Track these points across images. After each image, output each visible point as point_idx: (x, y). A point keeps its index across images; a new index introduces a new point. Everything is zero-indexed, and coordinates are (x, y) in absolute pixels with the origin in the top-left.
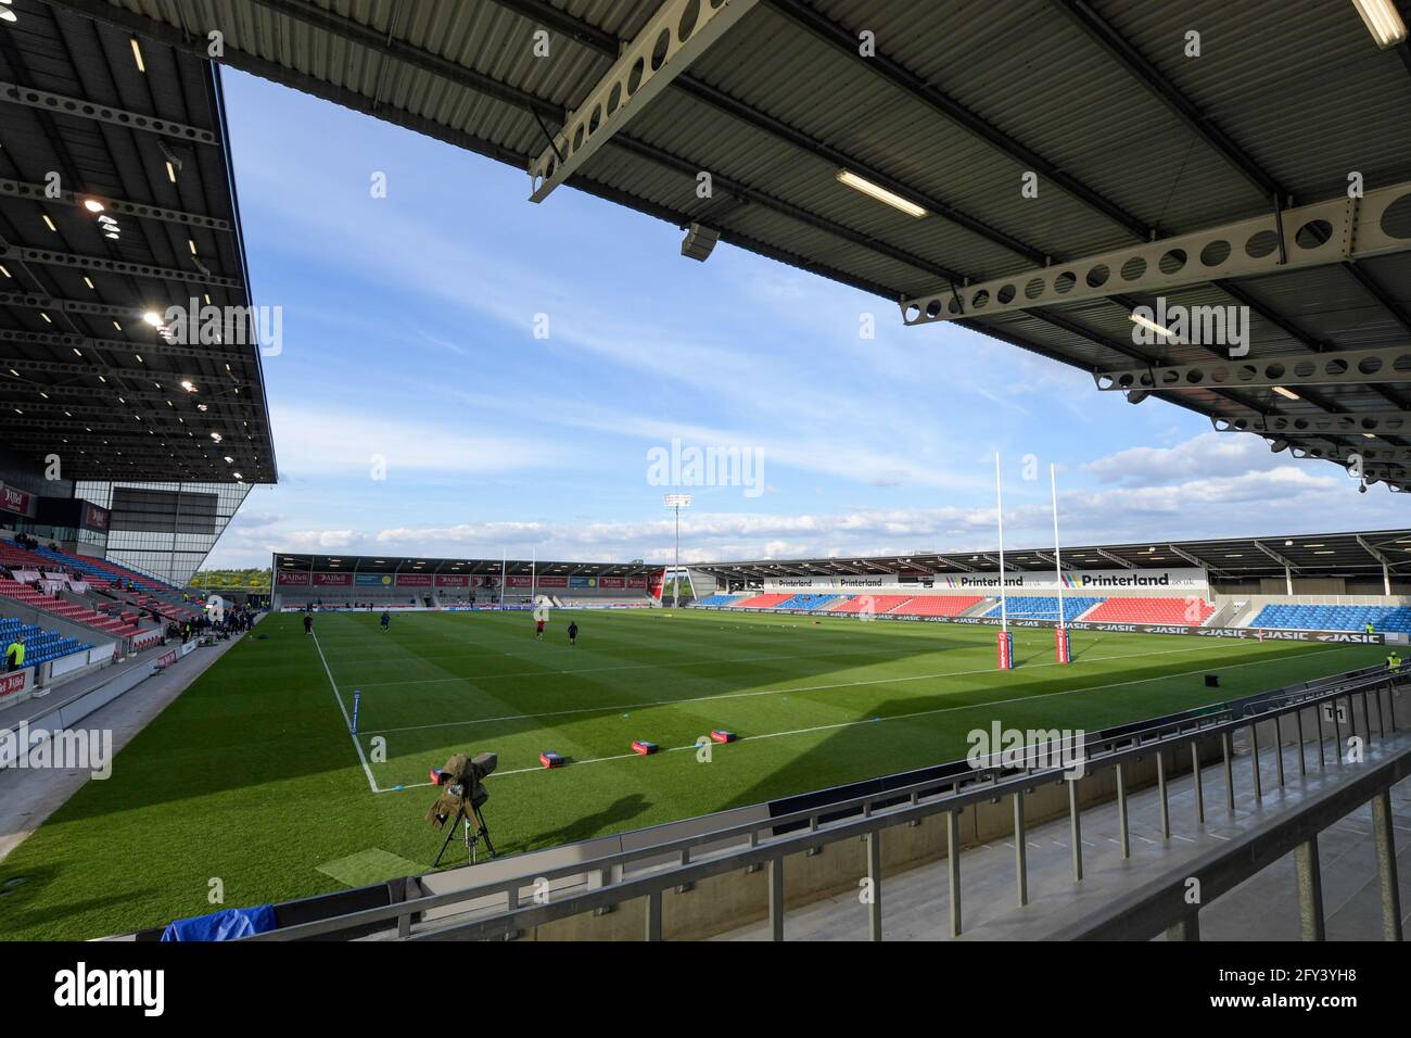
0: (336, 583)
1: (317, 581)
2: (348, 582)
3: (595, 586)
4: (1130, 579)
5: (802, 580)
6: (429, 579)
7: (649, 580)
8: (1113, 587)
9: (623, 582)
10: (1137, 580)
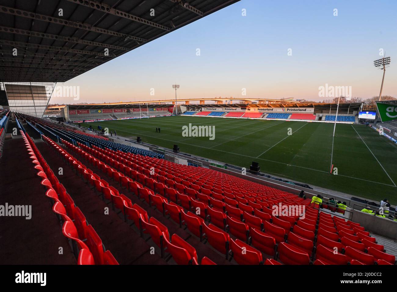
0: (84, 113)
1: (78, 112)
2: (88, 112)
3: (155, 110)
4: (298, 110)
5: (214, 108)
6: (112, 110)
7: (168, 108)
8: (294, 111)
9: (162, 109)
10: (299, 110)
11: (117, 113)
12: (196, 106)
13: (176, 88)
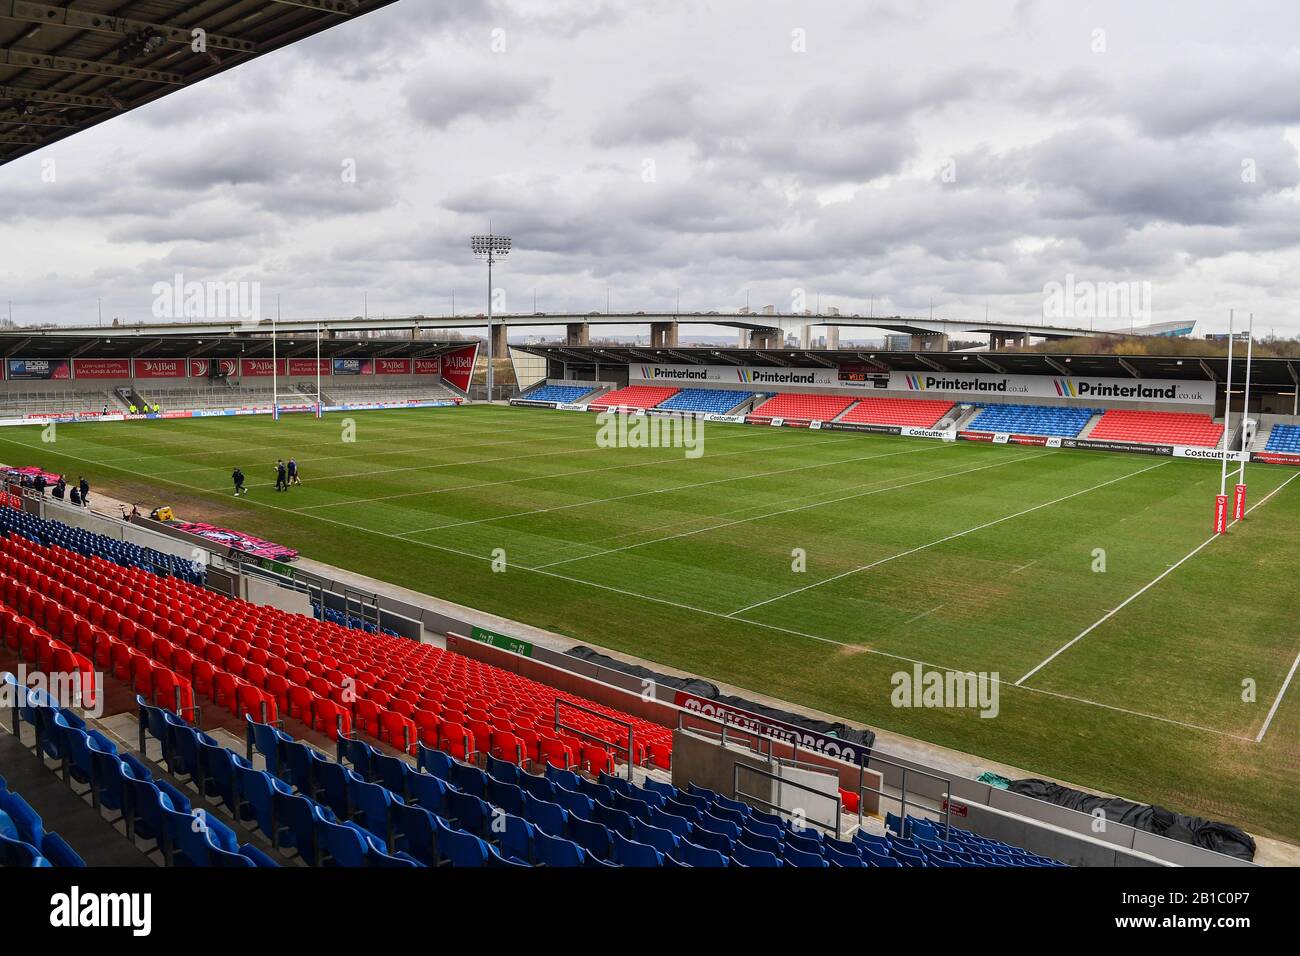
4: (1133, 390)
5: (693, 369)
6: (125, 365)
7: (444, 361)
8: (1113, 398)
9: (407, 364)
10: (1142, 392)
11: (152, 384)
12: (596, 356)
13: (494, 252)
